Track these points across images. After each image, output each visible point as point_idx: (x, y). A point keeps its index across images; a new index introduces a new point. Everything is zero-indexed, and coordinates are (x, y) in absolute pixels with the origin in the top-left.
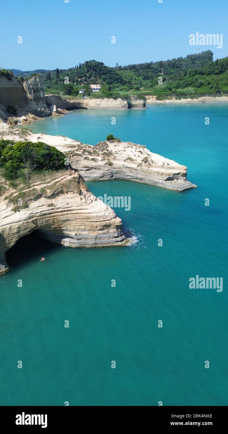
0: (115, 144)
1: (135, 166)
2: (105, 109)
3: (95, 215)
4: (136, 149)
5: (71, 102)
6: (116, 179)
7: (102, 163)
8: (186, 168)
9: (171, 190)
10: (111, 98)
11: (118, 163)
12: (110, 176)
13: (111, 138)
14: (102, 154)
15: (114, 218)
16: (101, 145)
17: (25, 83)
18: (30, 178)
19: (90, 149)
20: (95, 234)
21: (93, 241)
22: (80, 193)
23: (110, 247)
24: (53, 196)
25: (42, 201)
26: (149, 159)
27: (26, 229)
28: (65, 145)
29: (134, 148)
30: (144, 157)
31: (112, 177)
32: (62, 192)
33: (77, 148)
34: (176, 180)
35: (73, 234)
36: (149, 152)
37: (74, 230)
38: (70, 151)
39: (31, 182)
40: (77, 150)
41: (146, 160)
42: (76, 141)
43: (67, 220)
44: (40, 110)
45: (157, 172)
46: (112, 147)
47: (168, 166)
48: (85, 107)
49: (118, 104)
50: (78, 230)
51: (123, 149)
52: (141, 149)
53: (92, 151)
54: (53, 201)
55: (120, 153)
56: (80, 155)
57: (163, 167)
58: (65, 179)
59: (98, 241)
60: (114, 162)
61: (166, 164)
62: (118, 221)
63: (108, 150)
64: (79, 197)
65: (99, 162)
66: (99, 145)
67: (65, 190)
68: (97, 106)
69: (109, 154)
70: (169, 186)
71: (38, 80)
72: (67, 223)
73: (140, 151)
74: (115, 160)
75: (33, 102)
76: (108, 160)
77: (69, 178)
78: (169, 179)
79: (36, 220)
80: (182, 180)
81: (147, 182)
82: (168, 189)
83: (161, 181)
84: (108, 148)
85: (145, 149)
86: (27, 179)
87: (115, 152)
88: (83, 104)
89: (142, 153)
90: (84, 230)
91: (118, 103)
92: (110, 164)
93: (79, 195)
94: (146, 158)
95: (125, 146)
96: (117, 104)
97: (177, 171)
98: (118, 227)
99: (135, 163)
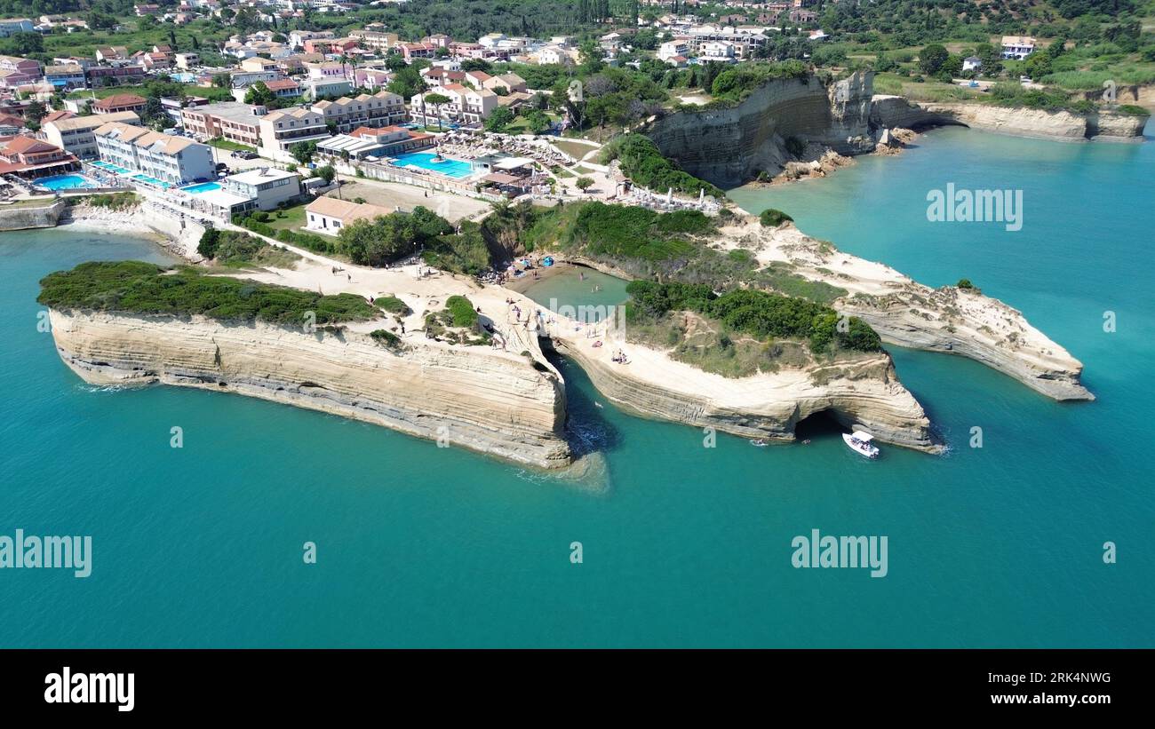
0: (970, 296)
1: (992, 342)
2: (1017, 136)
3: (898, 409)
4: (1004, 313)
5: (929, 110)
6: (956, 354)
7: (937, 325)
8: (1080, 365)
9: (1043, 395)
10: (1040, 109)
11: (964, 331)
12: (948, 347)
13: (965, 286)
14: (943, 309)
15: (920, 417)
16: (946, 291)
17: (833, 86)
18: (835, 355)
19: (926, 294)
20: (894, 429)
21: (890, 437)
22: (887, 381)
23: (909, 448)
24: (856, 379)
25: (843, 381)
26: (1019, 338)
27: (821, 405)
28: (885, 282)
29: (1002, 311)
30: (1013, 331)
31: (951, 349)
32: (866, 377)
33: (903, 290)
34: (1057, 380)
35: (868, 423)
36: (1025, 324)
37: (870, 419)
38: (889, 295)
39: (836, 359)
40: (902, 293)
41: (1013, 338)
42: (905, 276)
43: (864, 407)
44: (852, 142)
45: (1026, 361)
46: (964, 300)
47: (1049, 356)
48: (964, 122)
49: (1057, 126)
50: (875, 420)
51: (980, 307)
52: (1012, 317)
53: (928, 299)
54: (854, 384)
55: (974, 314)
56: (906, 304)
57: (1039, 355)
58: (873, 364)
59: (895, 438)
60: (959, 327)
61: (1046, 351)
62: (926, 422)
63: (955, 305)
64: (884, 386)
65: (934, 322)
66: (943, 291)
67: (870, 375)
68: (998, 123)
69: (953, 312)
70: (1042, 387)
71: (861, 79)
72: (864, 409)
73: (1009, 320)
74: (962, 324)
75: (841, 123)
76: (950, 321)
77: (878, 362)
78: (1044, 377)
79: (833, 399)
80: (1070, 383)
81: (1008, 372)
82: (1039, 393)
83: (1029, 377)
84: (957, 301)
85: (1020, 318)
86: (832, 356)
87: (966, 311)
88: (960, 114)
89: (1011, 323)
90: (882, 422)
91: (1056, 123)
92: (951, 330)
93: (883, 383)
94: (1015, 334)
95: (986, 305)
96: (1052, 125)
97: (1061, 369)
98: (923, 429)
99: (995, 339)
